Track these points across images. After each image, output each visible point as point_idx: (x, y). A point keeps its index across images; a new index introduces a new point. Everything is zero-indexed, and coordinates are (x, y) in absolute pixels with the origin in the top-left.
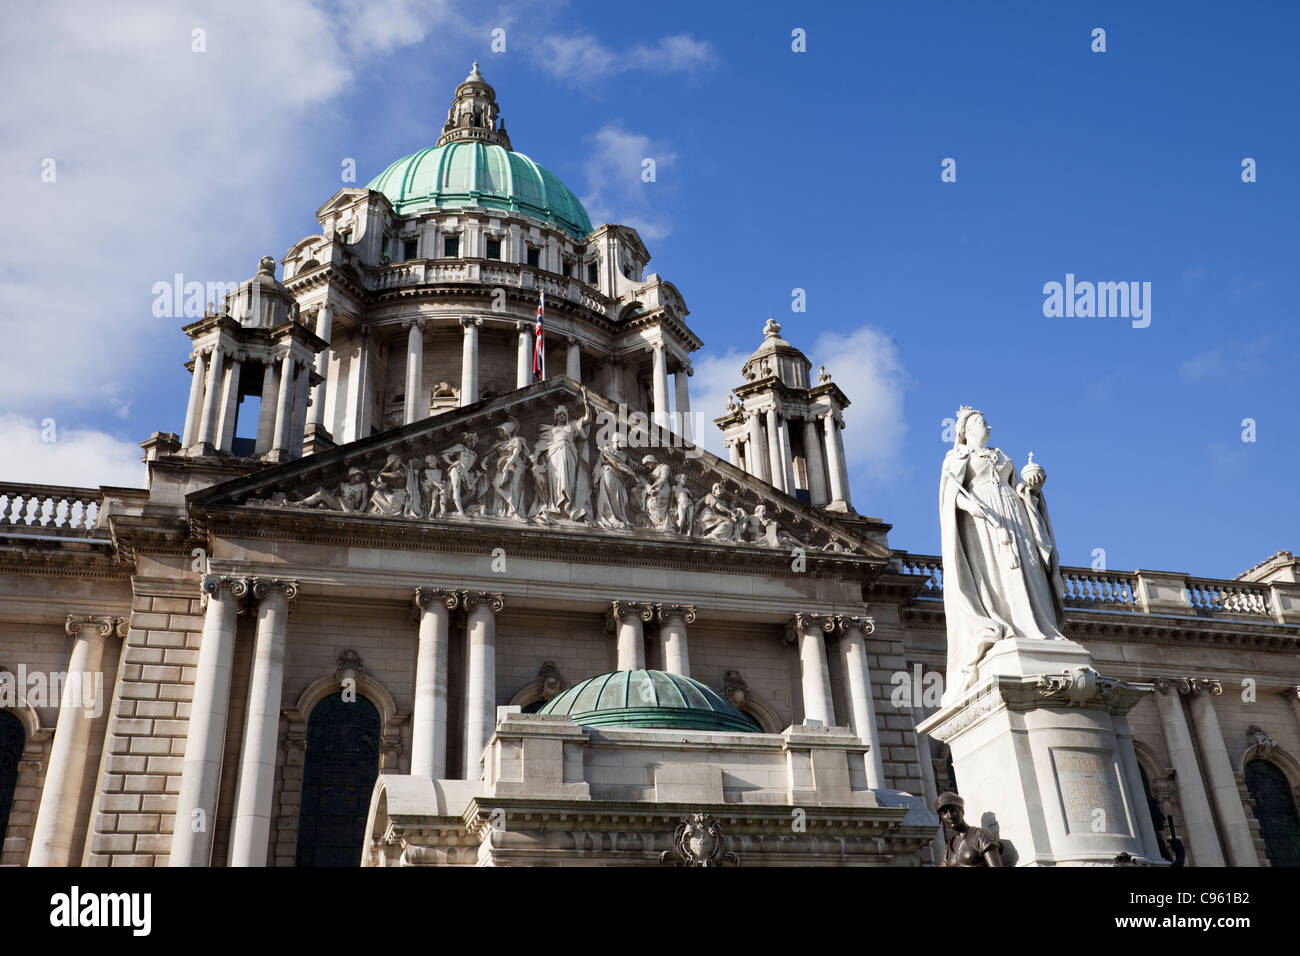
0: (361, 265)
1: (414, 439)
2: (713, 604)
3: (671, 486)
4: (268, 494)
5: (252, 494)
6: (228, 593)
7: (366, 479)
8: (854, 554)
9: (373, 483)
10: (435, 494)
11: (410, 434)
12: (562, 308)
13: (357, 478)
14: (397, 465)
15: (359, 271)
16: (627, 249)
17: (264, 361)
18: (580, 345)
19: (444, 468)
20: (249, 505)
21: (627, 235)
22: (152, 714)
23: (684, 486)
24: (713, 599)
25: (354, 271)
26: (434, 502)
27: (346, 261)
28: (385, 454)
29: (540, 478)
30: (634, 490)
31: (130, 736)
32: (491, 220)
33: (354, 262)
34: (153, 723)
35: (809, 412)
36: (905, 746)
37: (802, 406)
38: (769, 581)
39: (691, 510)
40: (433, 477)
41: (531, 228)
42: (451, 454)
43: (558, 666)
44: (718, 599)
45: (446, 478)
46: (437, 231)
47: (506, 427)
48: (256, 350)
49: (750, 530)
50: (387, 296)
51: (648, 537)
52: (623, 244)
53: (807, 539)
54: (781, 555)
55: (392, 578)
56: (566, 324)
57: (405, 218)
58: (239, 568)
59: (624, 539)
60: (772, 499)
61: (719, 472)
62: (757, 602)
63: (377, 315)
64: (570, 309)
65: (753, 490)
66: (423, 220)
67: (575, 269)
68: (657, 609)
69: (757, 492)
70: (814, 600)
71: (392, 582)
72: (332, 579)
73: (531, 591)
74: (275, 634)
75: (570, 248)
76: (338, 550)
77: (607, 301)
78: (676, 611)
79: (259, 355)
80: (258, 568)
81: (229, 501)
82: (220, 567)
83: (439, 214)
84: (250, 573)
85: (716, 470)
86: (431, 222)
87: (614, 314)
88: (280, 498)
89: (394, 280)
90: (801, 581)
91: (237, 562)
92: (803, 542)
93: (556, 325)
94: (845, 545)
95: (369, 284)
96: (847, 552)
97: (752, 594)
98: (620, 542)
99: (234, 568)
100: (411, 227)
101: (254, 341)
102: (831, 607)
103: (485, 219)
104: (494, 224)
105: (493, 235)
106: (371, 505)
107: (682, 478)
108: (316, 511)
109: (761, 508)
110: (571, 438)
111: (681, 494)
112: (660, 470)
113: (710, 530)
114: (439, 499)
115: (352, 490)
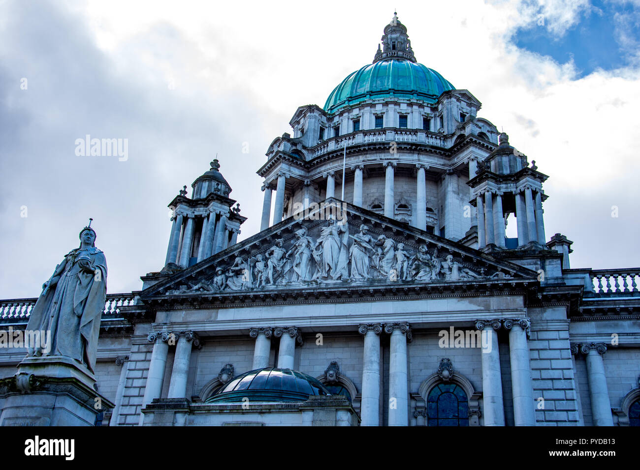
0: (304, 147)
1: (250, 246)
2: (421, 319)
3: (395, 251)
4: (177, 287)
5: (169, 288)
6: (161, 340)
7: (223, 272)
8: (513, 278)
9: (227, 274)
10: (260, 274)
11: (247, 244)
12: (411, 149)
13: (220, 272)
14: (240, 262)
15: (304, 151)
16: (462, 102)
17: (203, 216)
18: (424, 168)
19: (266, 259)
20: (167, 294)
21: (460, 94)
22: (136, 404)
23: (403, 250)
24: (421, 316)
25: (300, 152)
26: (259, 279)
27: (294, 148)
28: (233, 257)
29: (317, 258)
30: (374, 257)
31: (127, 415)
32: (377, 105)
33: (299, 147)
34: (137, 408)
35: (516, 188)
36: (567, 400)
37: (512, 185)
38: (459, 301)
39: (405, 264)
40: (260, 266)
41: (401, 104)
42: (269, 252)
43: (339, 364)
44: (423, 316)
45: (266, 266)
46: (348, 119)
47: (299, 232)
48: (199, 211)
49: (442, 271)
50: (315, 162)
51: (376, 284)
52: (458, 100)
53: (481, 272)
54: (461, 284)
55: (239, 323)
56: (416, 157)
57: (333, 116)
58: (166, 326)
59: (361, 287)
60: (457, 250)
61: (424, 238)
62: (449, 315)
63: (312, 173)
64: (415, 148)
65: (445, 246)
66: (341, 114)
67: (432, 121)
68: (383, 326)
69: (448, 247)
70: (488, 310)
71: (239, 326)
72: (209, 327)
73: (312, 323)
74: (181, 360)
75: (427, 110)
76: (213, 312)
77: (445, 138)
78: (396, 325)
79: (201, 213)
80: (174, 326)
81: (159, 293)
82: (157, 327)
83: (349, 110)
84: (171, 329)
85: (421, 237)
86: (346, 115)
87: (449, 144)
88: (183, 288)
89: (324, 151)
90: (480, 299)
91: (165, 324)
92: (479, 274)
93: (408, 159)
94: (507, 272)
95: (309, 157)
96: (508, 277)
97: (446, 310)
98: (359, 289)
99: (164, 327)
100: (336, 119)
101: (199, 206)
102: (500, 313)
103: (373, 105)
104: (379, 107)
105: (379, 113)
106: (227, 286)
107: (400, 246)
108: (199, 293)
109: (450, 257)
110: (335, 233)
111: (400, 255)
112: (389, 243)
113: (416, 274)
114: (261, 278)
115: (218, 279)
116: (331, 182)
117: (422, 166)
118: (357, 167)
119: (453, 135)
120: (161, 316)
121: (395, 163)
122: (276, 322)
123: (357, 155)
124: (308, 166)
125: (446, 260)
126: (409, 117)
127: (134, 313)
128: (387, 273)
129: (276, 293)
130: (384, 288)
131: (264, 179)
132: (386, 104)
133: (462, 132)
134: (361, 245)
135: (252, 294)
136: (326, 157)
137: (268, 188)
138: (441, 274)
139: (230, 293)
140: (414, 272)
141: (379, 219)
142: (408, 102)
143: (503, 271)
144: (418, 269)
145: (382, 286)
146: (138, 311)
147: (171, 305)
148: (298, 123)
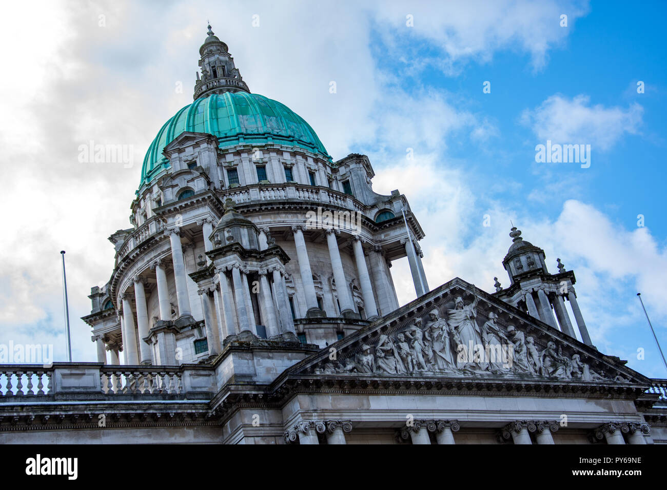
1: (390, 323)
3: (526, 345)
5: (317, 366)
6: (314, 431)
7: (372, 352)
8: (632, 383)
9: (376, 354)
13: (368, 351)
14: (385, 341)
16: (365, 170)
19: (408, 341)
20: (317, 373)
23: (534, 344)
32: (284, 153)
35: (558, 289)
37: (553, 285)
38: (587, 402)
39: (541, 359)
40: (405, 347)
42: (410, 332)
45: (410, 347)
46: (250, 161)
47: (435, 312)
51: (525, 379)
52: (364, 167)
55: (397, 414)
58: (316, 414)
59: (514, 380)
60: (581, 350)
61: (550, 334)
62: (585, 416)
65: (570, 345)
68: (537, 424)
69: (573, 346)
70: (611, 412)
71: (397, 417)
72: (366, 417)
73: (469, 417)
76: (363, 398)
78: (545, 424)
79: (255, 269)
80: (326, 414)
82: (306, 414)
83: (249, 150)
84: (322, 417)
85: (548, 333)
86: (244, 155)
87: (371, 218)
90: (604, 401)
91: (315, 411)
95: (223, 201)
97: (580, 411)
98: (512, 382)
99: (314, 414)
100: (230, 158)
101: (250, 259)
102: (623, 417)
103: (280, 152)
104: (287, 156)
105: (289, 163)
106: (379, 367)
108: (353, 374)
109: (577, 356)
111: (533, 349)
112: (520, 335)
113: (554, 372)
114: (412, 362)
117: (360, 239)
118: (298, 228)
119: (372, 206)
120: (305, 401)
122: (435, 414)
123: (296, 213)
127: (248, 394)
128: (527, 367)
129: (436, 380)
130: (533, 383)
132: (294, 154)
133: (388, 207)
134: (497, 335)
135: (412, 380)
136: (257, 208)
139: (390, 377)
140: (551, 370)
141: (506, 308)
142: (314, 157)
143: (622, 375)
144: (554, 366)
145: (531, 381)
146: (253, 392)
147: (319, 387)
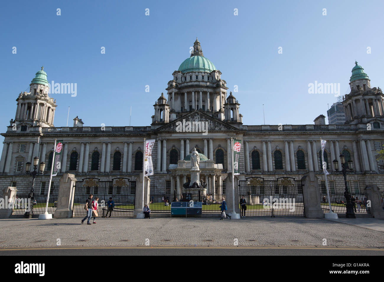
5: (161, 129)
6: (160, 140)
16: (217, 73)
24: (215, 136)
35: (234, 107)
38: (223, 134)
43: (198, 145)
46: (188, 76)
47: (190, 117)
50: (181, 88)
54: (224, 130)
55: (177, 137)
56: (207, 89)
57: (184, 73)
60: (223, 123)
63: (181, 91)
64: (207, 87)
65: (220, 122)
66: (187, 74)
67: (210, 78)
68: (208, 139)
74: (165, 145)
75: (209, 74)
76: (171, 134)
77: (214, 83)
78: (211, 138)
80: (162, 137)
81: (158, 130)
83: (189, 73)
86: (188, 74)
87: (215, 86)
88: (164, 129)
89: (183, 85)
90: (227, 133)
92: (227, 129)
93: (205, 90)
94: (233, 129)
95: (179, 86)
96: (233, 130)
100: (185, 75)
103: (195, 73)
104: (197, 73)
105: (197, 75)
106: (174, 129)
107: (212, 122)
110: (197, 118)
111: (212, 124)
112: (209, 121)
115: (172, 127)
116: (186, 94)
117: (208, 92)
118: (193, 91)
119: (216, 83)
120: (159, 135)
121: (202, 91)
123: (193, 88)
124: (179, 89)
125: (221, 125)
126: (204, 76)
131: (167, 91)
133: (218, 83)
134: (203, 121)
136: (184, 87)
137: (169, 94)
138: (220, 129)
144: (215, 127)
147: (161, 133)
148: (175, 75)
